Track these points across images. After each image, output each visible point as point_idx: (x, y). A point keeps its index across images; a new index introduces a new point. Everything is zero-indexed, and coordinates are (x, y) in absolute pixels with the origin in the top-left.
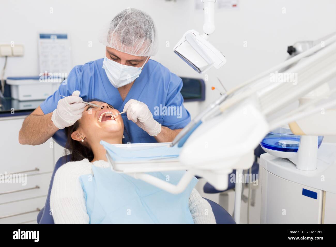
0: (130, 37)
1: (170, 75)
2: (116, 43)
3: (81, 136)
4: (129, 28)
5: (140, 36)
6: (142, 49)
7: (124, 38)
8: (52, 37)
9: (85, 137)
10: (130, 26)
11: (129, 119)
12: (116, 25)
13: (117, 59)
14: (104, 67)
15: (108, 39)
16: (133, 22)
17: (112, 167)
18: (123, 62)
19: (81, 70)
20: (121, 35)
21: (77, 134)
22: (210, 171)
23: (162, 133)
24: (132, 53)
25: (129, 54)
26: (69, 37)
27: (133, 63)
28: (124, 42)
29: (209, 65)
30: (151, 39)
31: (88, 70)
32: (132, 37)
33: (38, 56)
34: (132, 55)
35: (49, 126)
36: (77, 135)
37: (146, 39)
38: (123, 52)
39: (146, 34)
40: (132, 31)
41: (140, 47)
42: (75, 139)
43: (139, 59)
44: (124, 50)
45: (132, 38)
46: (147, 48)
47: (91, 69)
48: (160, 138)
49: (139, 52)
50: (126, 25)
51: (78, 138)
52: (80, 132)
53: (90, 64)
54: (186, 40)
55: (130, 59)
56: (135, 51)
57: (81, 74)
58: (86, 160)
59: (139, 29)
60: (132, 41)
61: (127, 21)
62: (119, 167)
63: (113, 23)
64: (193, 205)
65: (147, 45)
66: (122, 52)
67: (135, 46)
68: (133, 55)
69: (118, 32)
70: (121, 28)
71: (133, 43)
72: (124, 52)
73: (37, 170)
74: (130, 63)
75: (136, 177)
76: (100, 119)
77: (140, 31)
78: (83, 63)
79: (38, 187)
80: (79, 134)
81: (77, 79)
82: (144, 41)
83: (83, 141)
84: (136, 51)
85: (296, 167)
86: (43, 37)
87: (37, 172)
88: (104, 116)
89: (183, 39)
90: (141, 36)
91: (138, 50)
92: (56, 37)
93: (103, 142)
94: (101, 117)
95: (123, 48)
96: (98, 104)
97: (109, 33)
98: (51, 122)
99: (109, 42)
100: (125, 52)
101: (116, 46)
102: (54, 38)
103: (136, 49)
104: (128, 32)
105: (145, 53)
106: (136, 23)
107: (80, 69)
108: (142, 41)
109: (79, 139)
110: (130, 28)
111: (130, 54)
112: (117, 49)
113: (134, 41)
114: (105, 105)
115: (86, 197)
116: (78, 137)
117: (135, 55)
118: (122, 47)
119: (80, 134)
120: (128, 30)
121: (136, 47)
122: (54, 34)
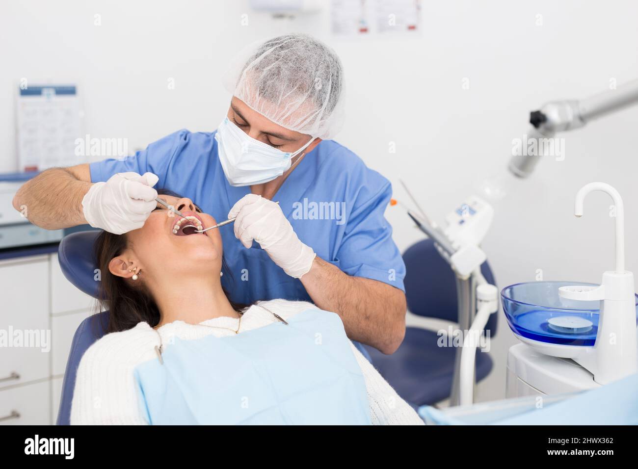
0: (277, 83)
1: (363, 172)
2: (247, 89)
3: (130, 268)
4: (282, 66)
5: (299, 88)
6: (296, 114)
7: (265, 82)
8: (45, 92)
9: (140, 270)
10: (286, 63)
13: (245, 125)
16: (294, 58)
20: (262, 77)
21: (122, 261)
24: (274, 118)
25: (267, 119)
26: (79, 91)
28: (263, 91)
30: (321, 100)
32: (281, 85)
33: (17, 132)
34: (273, 123)
36: (121, 265)
37: (310, 96)
38: (257, 111)
40: (285, 72)
41: (293, 109)
42: (118, 273)
43: (287, 134)
44: (259, 107)
45: (282, 87)
46: (309, 116)
48: (309, 284)
49: (289, 120)
50: (277, 59)
51: (124, 272)
52: (128, 259)
55: (268, 129)
56: (281, 114)
59: (301, 74)
60: (280, 93)
61: (283, 53)
65: (311, 110)
66: (254, 111)
67: (282, 105)
68: (275, 122)
70: (266, 63)
71: (280, 98)
72: (259, 112)
73: (16, 377)
74: (267, 137)
77: (302, 77)
79: (15, 416)
80: (127, 263)
82: (305, 99)
83: (135, 277)
84: (282, 116)
85: (594, 379)
87: (15, 382)
90: (301, 88)
91: (288, 114)
92: (52, 92)
95: (258, 102)
100: (261, 114)
101: (246, 97)
102: (50, 95)
103: (284, 112)
104: (277, 72)
105: (302, 125)
108: (301, 99)
109: (127, 274)
110: (284, 67)
111: (269, 119)
112: (246, 104)
113: (284, 95)
114: (187, 202)
116: (123, 269)
117: (281, 123)
118: (256, 100)
119: (129, 262)
120: (279, 69)
121: (284, 107)
122: (48, 87)
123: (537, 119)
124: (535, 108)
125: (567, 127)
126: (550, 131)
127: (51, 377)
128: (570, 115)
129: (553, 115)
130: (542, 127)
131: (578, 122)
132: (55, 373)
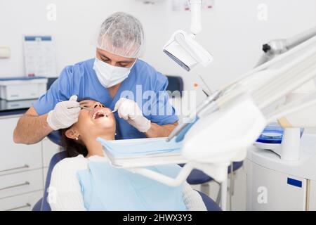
0: (120, 39)
1: (156, 74)
2: (107, 45)
3: (75, 134)
6: (132, 51)
7: (115, 40)
8: (37, 39)
9: (80, 135)
10: (121, 29)
11: (120, 117)
12: (107, 28)
13: (107, 60)
14: (94, 68)
15: (98, 42)
17: (110, 163)
18: (113, 63)
19: (71, 71)
20: (112, 38)
22: (210, 164)
23: (151, 129)
24: (122, 55)
26: (52, 39)
27: (123, 64)
28: (115, 44)
29: (198, 63)
30: (140, 41)
31: (78, 71)
33: (24, 58)
34: (122, 57)
35: (44, 127)
36: (71, 133)
37: (136, 41)
39: (136, 36)
40: (122, 34)
41: (130, 49)
42: (69, 137)
43: (129, 60)
44: (115, 52)
45: (123, 40)
46: (137, 50)
47: (81, 69)
48: (149, 134)
49: (129, 54)
50: (116, 28)
52: (74, 130)
53: (80, 64)
54: (175, 40)
55: (120, 60)
56: (125, 52)
57: (72, 74)
58: (81, 156)
59: (129, 32)
60: (123, 43)
61: (118, 24)
62: (118, 162)
63: (104, 26)
64: (186, 196)
65: (137, 47)
66: (112, 54)
67: (125, 48)
69: (109, 34)
70: (112, 31)
72: (114, 54)
73: (27, 166)
74: (120, 64)
75: (133, 171)
76: (94, 117)
78: (73, 63)
79: (27, 183)
81: (68, 79)
83: (77, 139)
85: (280, 158)
86: (27, 39)
87: (26, 169)
88: (97, 115)
89: (172, 39)
90: (131, 39)
91: (128, 51)
92: (40, 39)
93: (99, 139)
94: (95, 115)
95: (114, 50)
96: (91, 103)
97: (101, 35)
98: (46, 124)
99: (100, 44)
100: (116, 54)
101: (107, 48)
102: (38, 41)
105: (135, 54)
106: (126, 26)
107: (71, 69)
108: (132, 43)
109: (73, 137)
110: (121, 31)
112: (108, 51)
113: (125, 44)
114: (98, 104)
115: (83, 192)
116: (72, 135)
117: (125, 56)
119: (74, 132)
120: (119, 33)
122: (38, 37)
123: (266, 48)
124: (265, 43)
125: (280, 52)
126: (272, 53)
127: (43, 168)
128: (282, 46)
129: (274, 46)
130: (268, 52)
131: (285, 49)
132: (45, 166)
